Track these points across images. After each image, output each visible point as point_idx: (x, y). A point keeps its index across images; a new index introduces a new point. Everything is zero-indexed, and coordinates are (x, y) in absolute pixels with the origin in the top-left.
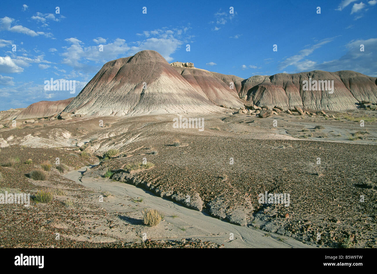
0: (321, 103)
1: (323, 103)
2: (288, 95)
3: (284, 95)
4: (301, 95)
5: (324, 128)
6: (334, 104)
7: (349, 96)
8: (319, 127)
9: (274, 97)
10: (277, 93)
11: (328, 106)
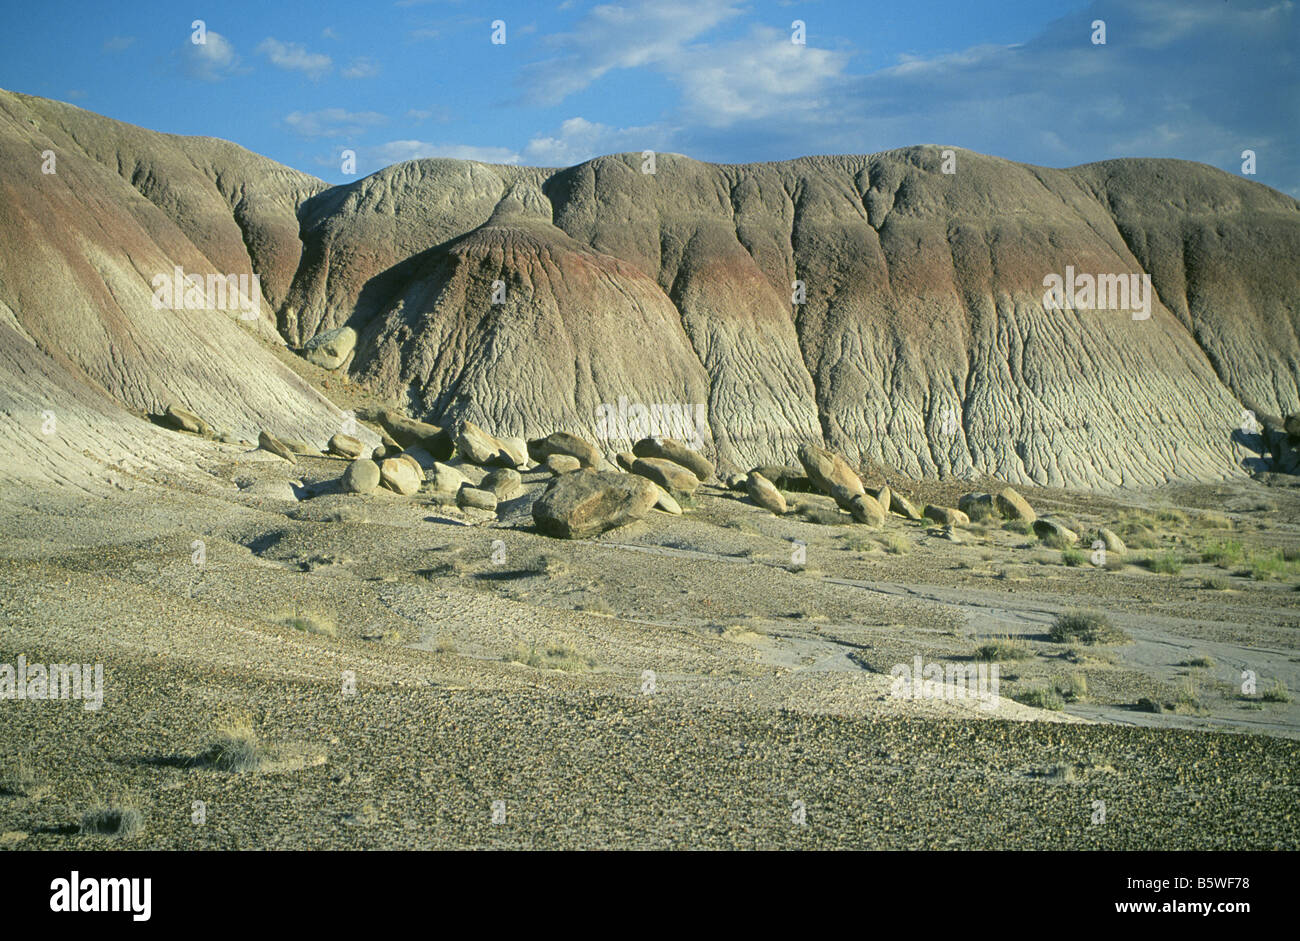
0: (966, 423)
1: (979, 423)
2: (703, 341)
3: (668, 342)
4: (811, 347)
5: (1123, 638)
6: (1067, 431)
7: (1189, 376)
8: (1084, 627)
9: (584, 356)
10: (611, 327)
11: (1021, 450)
